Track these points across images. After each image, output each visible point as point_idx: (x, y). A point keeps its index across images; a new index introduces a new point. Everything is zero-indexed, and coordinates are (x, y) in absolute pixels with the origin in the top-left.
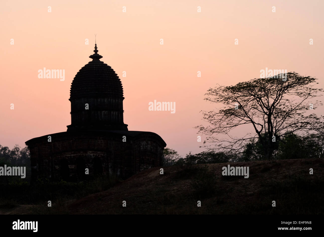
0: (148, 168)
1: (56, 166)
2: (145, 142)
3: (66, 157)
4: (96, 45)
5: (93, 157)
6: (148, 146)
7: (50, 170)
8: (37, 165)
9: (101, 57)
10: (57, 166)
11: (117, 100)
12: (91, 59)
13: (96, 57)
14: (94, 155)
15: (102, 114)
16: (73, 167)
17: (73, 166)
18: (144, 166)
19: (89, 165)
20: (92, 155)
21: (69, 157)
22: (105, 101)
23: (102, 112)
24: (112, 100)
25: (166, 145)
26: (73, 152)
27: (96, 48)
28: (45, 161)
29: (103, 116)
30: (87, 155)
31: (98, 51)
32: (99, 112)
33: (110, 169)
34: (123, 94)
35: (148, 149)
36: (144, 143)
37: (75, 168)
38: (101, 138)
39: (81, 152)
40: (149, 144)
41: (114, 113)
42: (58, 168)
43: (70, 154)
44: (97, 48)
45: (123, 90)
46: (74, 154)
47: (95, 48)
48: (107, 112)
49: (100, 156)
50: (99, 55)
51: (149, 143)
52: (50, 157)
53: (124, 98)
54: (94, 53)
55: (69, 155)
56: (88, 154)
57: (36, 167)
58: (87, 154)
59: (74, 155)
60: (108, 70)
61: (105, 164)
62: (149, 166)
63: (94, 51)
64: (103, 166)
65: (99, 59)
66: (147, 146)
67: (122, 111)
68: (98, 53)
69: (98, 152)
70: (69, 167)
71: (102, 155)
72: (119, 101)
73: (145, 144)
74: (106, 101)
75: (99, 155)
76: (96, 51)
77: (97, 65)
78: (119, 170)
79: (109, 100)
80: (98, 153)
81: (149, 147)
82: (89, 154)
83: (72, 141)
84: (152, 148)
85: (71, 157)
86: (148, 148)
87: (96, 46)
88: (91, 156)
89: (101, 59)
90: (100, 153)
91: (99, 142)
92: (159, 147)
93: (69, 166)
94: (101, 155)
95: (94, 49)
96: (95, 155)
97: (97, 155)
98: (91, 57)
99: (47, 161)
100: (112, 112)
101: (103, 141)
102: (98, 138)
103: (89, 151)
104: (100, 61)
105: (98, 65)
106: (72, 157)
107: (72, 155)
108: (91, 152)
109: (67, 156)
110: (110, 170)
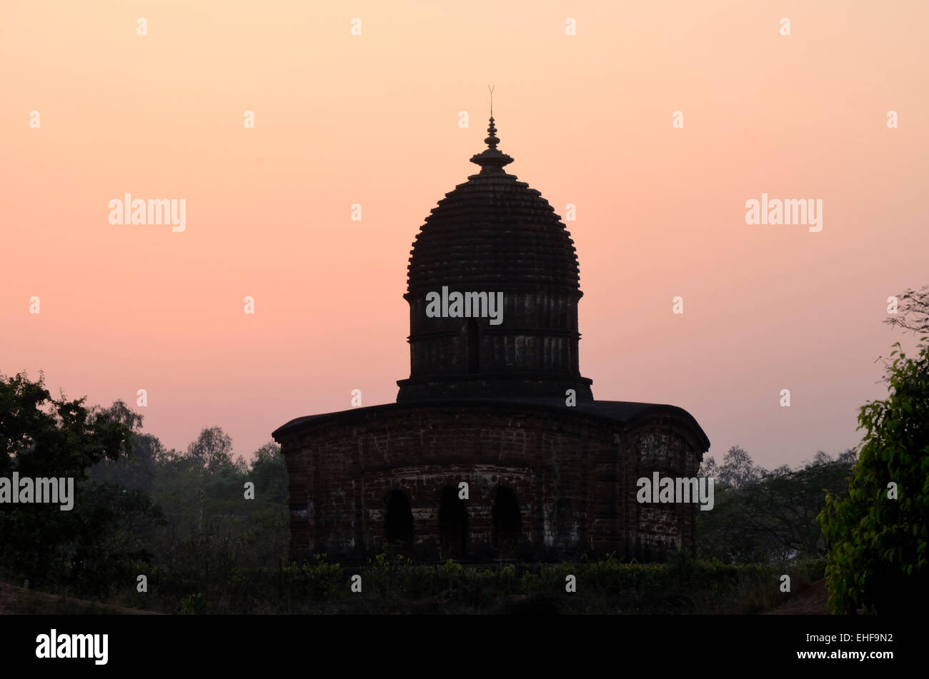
0: (659, 520)
1: (371, 511)
2: (653, 437)
3: (404, 481)
4: (492, 120)
5: (491, 484)
6: (659, 451)
7: (353, 523)
8: (311, 505)
9: (509, 160)
10: (376, 511)
11: (560, 302)
12: (477, 165)
13: (492, 160)
14: (494, 479)
15: (516, 346)
16: (426, 516)
17: (426, 512)
18: (649, 515)
19: (479, 508)
20: (488, 476)
21: (413, 481)
22: (526, 304)
23: (516, 341)
24: (546, 300)
25: (709, 447)
26: (427, 467)
27: (492, 130)
28: (334, 493)
29: (517, 351)
30: (473, 477)
31: (498, 141)
32: (506, 339)
33: (545, 522)
34: (579, 282)
35: (661, 458)
36: (651, 439)
37: (431, 516)
38: (519, 425)
39: (453, 469)
40: (663, 443)
41: (553, 342)
42: (378, 516)
43: (418, 474)
44: (496, 130)
45: (578, 267)
46: (431, 474)
47: (489, 130)
48: (531, 338)
49: (514, 481)
50: (504, 153)
51: (663, 440)
52: (353, 482)
53: (581, 294)
54: (486, 147)
55: (415, 478)
56: (475, 474)
57: (305, 511)
58: (471, 475)
59: (431, 476)
60: (535, 205)
61: (529, 506)
62: (662, 513)
63: (487, 141)
64: (524, 514)
65: (504, 168)
66: (657, 451)
67: (576, 337)
68: (499, 147)
69: (508, 469)
70: (413, 514)
71: (522, 478)
72: (569, 305)
73: (651, 445)
74: (527, 302)
75: (511, 479)
76: (492, 141)
77: (497, 188)
78: (576, 526)
79: (538, 300)
80: (507, 472)
81: (662, 453)
82: (479, 474)
83: (423, 431)
84: (670, 455)
85: (420, 482)
86: (661, 456)
87: (492, 125)
88: (486, 481)
89: (508, 165)
90: (518, 473)
91: (511, 437)
92: (687, 453)
93: (413, 510)
94: (518, 479)
95: (487, 135)
96: (498, 476)
97: (507, 479)
98: (476, 160)
99: (342, 493)
100: (546, 341)
101: (525, 433)
102: (510, 425)
103: (478, 466)
104: (507, 173)
105: (502, 189)
106: (425, 484)
107: (424, 477)
108: (485, 469)
109: (407, 478)
110: (546, 527)
